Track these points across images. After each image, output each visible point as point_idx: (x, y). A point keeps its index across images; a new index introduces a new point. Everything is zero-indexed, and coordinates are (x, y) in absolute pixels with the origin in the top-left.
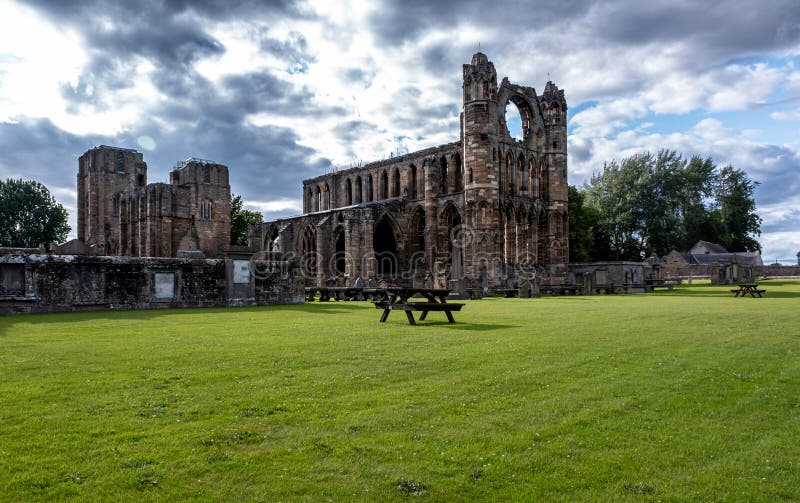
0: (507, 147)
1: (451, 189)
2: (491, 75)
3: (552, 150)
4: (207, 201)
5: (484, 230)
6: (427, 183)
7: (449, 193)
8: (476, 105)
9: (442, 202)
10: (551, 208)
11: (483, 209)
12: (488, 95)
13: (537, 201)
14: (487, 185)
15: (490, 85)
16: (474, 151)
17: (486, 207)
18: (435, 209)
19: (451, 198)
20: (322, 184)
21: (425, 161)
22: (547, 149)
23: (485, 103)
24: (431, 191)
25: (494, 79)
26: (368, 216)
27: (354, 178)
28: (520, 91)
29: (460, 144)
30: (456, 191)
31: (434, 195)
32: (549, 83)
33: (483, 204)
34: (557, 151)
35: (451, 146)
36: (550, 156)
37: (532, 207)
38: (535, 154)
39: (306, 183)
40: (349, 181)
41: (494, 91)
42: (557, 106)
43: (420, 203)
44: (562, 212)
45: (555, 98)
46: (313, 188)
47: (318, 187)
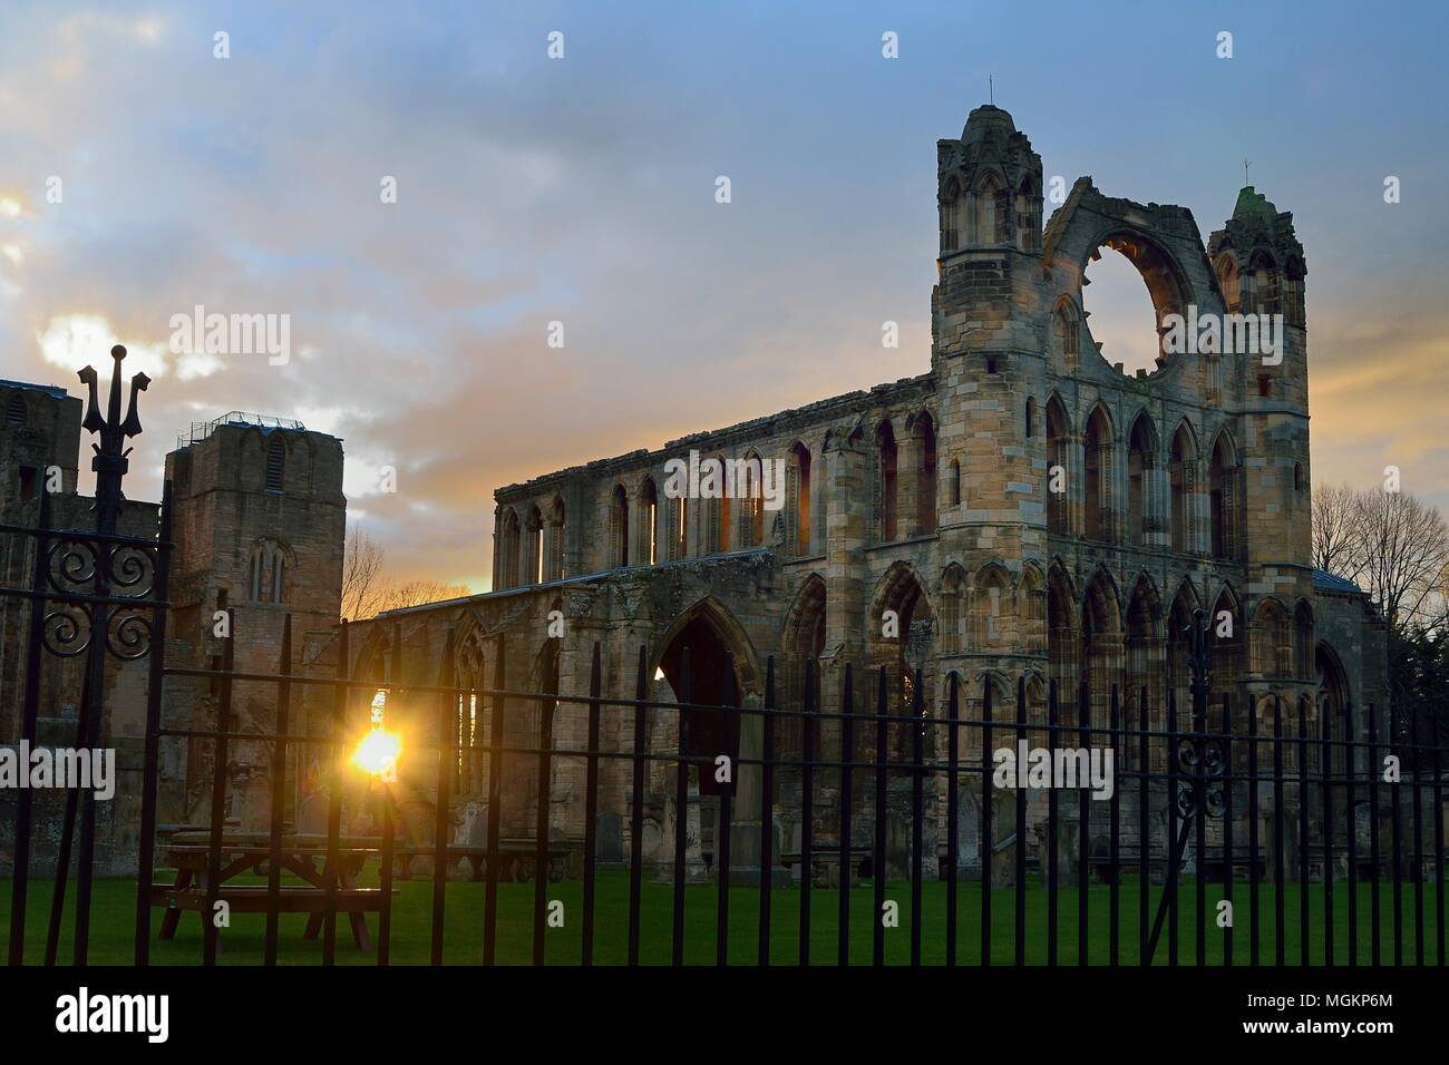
0: (1088, 396)
1: (904, 526)
2: (1022, 171)
3: (1253, 402)
4: (270, 547)
5: (994, 659)
6: (832, 506)
7: (901, 537)
8: (970, 265)
9: (881, 564)
10: (1253, 588)
11: (994, 592)
12: (1009, 234)
13: (1205, 567)
14: (1007, 516)
15: (1020, 205)
16: (965, 406)
17: (1000, 585)
18: (856, 587)
19: (905, 554)
20: (546, 503)
21: (829, 435)
22: (1238, 398)
23: (1002, 257)
24: (848, 530)
25: (1032, 185)
26: (632, 606)
27: (633, 483)
28: (1132, 219)
29: (929, 383)
30: (920, 531)
31: (854, 544)
32: (1247, 192)
33: (993, 574)
34: (1273, 402)
35: (905, 388)
36: (1249, 421)
37: (1186, 586)
38: (1195, 417)
39: (501, 496)
40: (620, 492)
41: (1033, 221)
42: (1267, 263)
43: (816, 567)
44: (1291, 604)
45: (1261, 238)
46: (522, 511)
47: (536, 511)
